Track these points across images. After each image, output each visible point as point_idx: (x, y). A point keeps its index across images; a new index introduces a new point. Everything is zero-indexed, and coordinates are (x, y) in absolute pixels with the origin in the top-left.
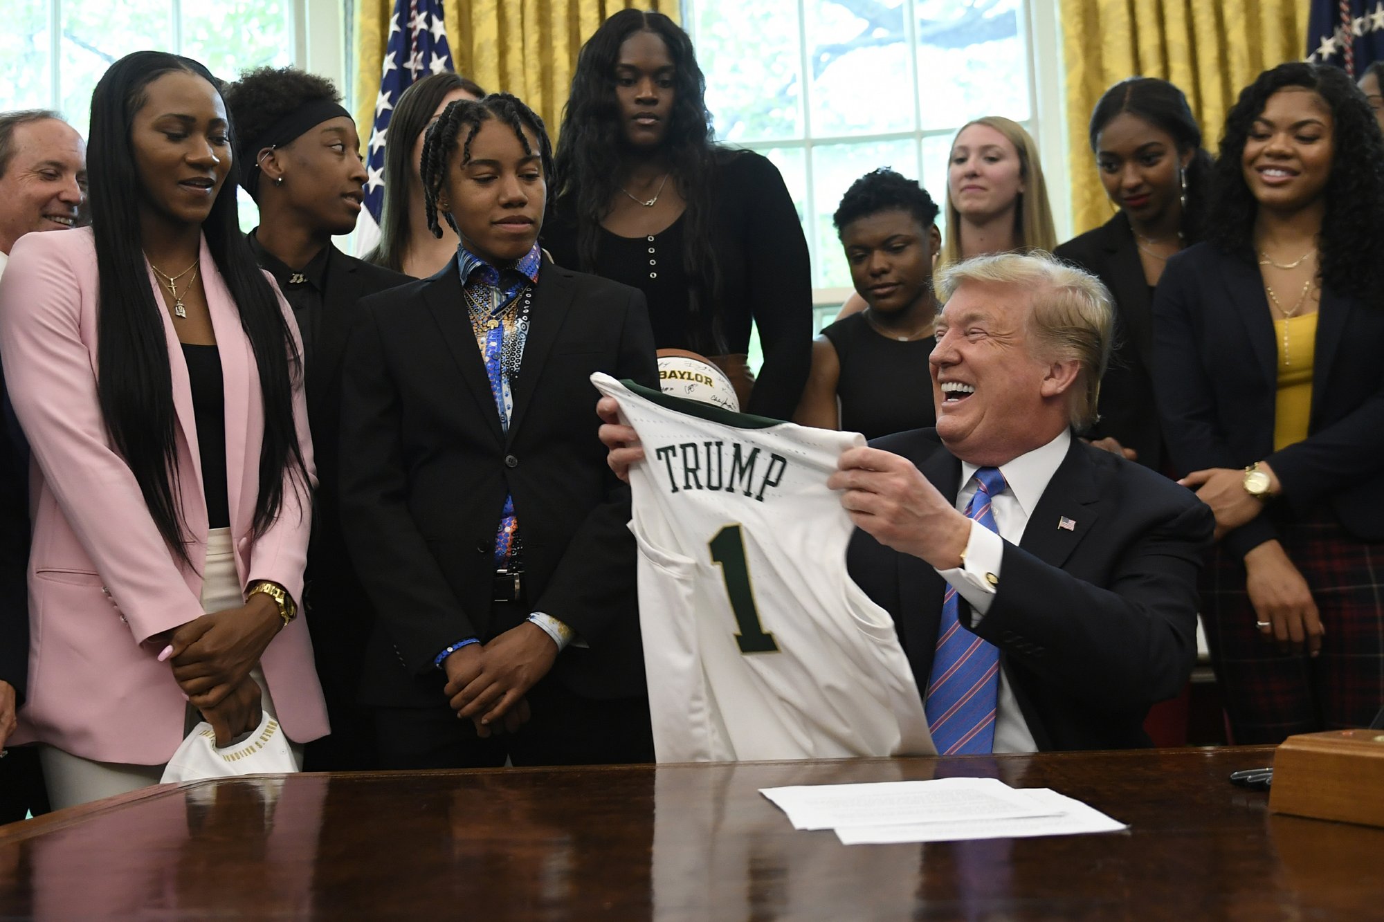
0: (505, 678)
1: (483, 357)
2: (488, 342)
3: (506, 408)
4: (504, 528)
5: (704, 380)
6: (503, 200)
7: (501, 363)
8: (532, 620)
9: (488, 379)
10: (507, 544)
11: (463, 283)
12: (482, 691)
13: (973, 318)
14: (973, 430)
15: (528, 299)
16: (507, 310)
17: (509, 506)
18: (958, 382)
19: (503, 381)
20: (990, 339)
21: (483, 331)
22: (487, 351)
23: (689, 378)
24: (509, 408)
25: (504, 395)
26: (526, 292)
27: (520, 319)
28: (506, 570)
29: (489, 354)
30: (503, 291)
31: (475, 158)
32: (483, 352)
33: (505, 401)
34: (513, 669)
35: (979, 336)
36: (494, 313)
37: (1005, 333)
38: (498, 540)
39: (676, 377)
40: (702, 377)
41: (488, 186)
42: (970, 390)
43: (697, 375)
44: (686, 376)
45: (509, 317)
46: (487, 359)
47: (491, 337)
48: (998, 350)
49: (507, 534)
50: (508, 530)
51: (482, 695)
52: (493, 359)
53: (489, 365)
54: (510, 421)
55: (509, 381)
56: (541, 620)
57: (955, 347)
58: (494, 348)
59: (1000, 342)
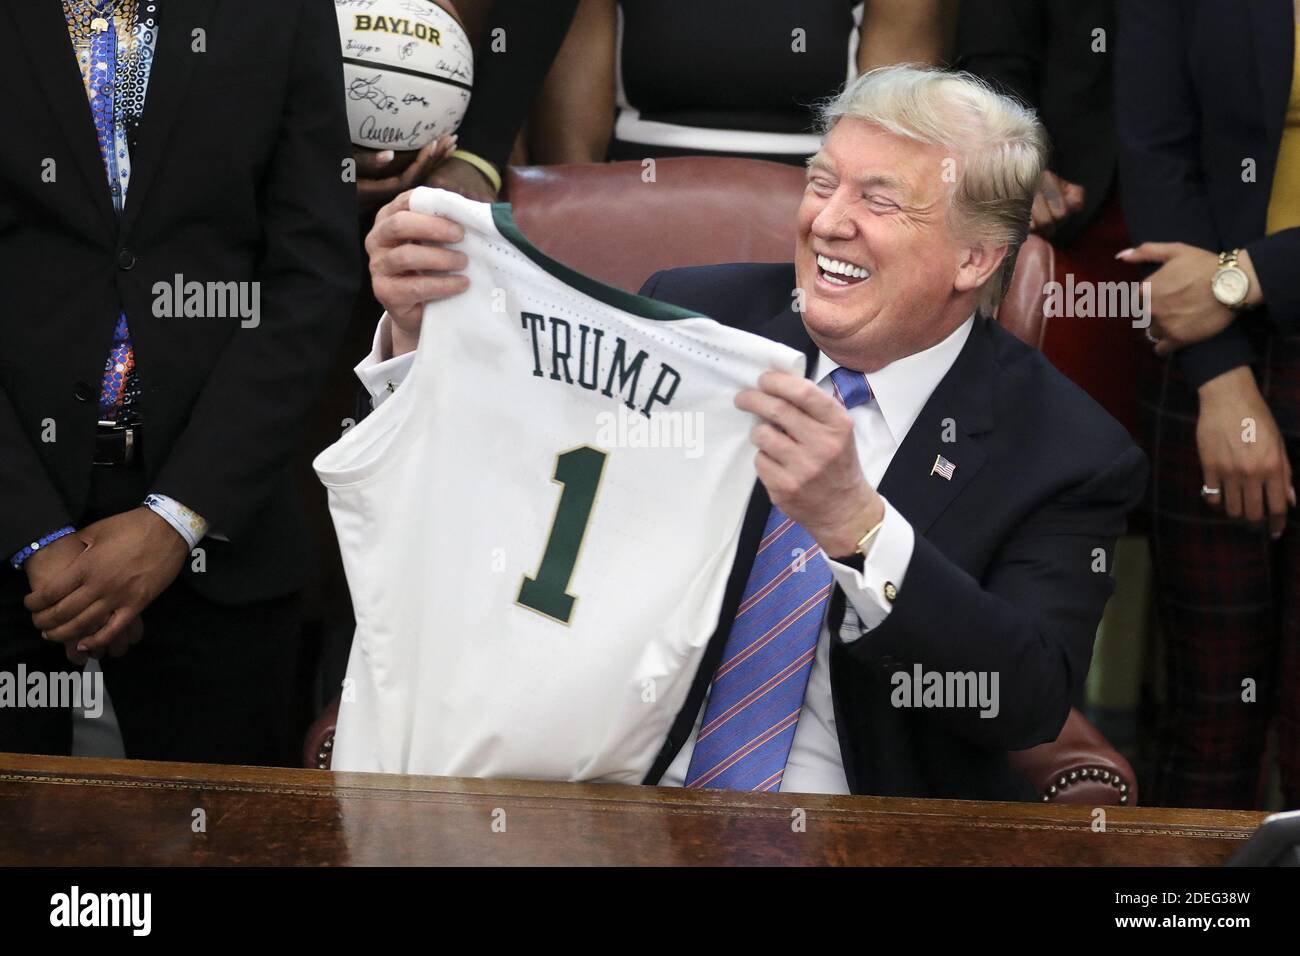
0: (114, 594)
1: (87, 88)
2: (94, 63)
3: (121, 174)
4: (115, 363)
5: (428, 34)
7: (115, 103)
8: (152, 507)
9: (94, 125)
10: (119, 390)
12: (84, 609)
13: (880, 182)
14: (859, 330)
17: (122, 330)
18: (847, 262)
19: (117, 133)
20: (903, 215)
21: (84, 37)
22: (93, 78)
23: (405, 32)
24: (124, 175)
25: (118, 154)
27: (141, 25)
28: (114, 423)
29: (96, 85)
32: (87, 80)
33: (120, 163)
34: (125, 581)
35: (888, 209)
36: (100, 7)
37: (922, 207)
38: (106, 382)
39: (384, 27)
40: (425, 30)
42: (863, 274)
44: (401, 27)
45: (122, 12)
46: (92, 93)
47: (98, 53)
48: (909, 231)
49: (118, 375)
50: (120, 368)
51: (82, 617)
52: (101, 94)
53: (96, 103)
54: (127, 194)
55: (127, 133)
56: (167, 508)
57: (852, 217)
58: (102, 73)
59: (914, 219)
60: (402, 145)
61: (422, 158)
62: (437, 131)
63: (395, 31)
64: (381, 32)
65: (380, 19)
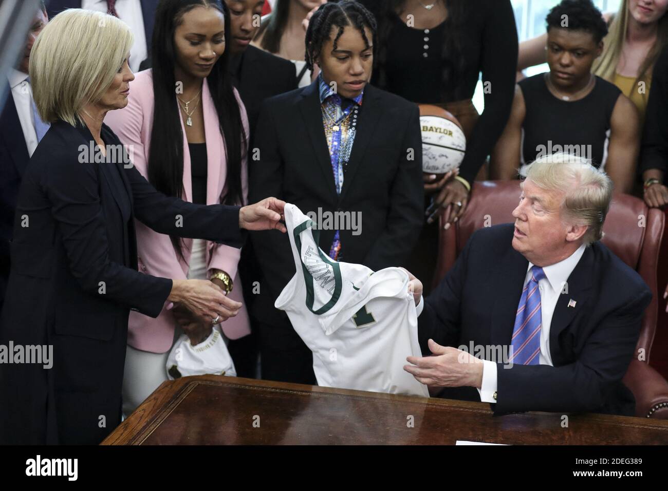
2: (333, 142)
4: (334, 247)
5: (448, 133)
6: (351, 72)
7: (339, 156)
10: (335, 257)
11: (321, 102)
15: (356, 114)
16: (344, 120)
17: (337, 236)
19: (339, 167)
21: (330, 132)
22: (332, 148)
23: (440, 132)
25: (339, 174)
26: (355, 109)
27: (350, 130)
29: (333, 150)
30: (343, 110)
31: (339, 48)
32: (330, 148)
33: (340, 177)
36: (337, 122)
39: (433, 130)
40: (447, 131)
41: (343, 63)
43: (445, 130)
44: (438, 130)
45: (344, 124)
46: (331, 153)
47: (334, 139)
49: (335, 252)
50: (336, 249)
52: (335, 153)
53: (332, 156)
54: (342, 188)
55: (343, 167)
58: (335, 146)
60: (438, 172)
61: (446, 177)
62: (452, 167)
63: (436, 131)
64: (431, 132)
65: (431, 127)
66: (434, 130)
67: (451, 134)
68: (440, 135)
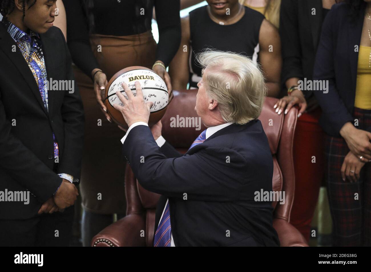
2: (35, 70)
8: (61, 177)
23: (144, 78)
25: (46, 93)
29: (37, 76)
32: (35, 75)
40: (149, 77)
41: (49, 8)
43: (146, 76)
44: (142, 77)
53: (39, 81)
56: (64, 176)
62: (161, 104)
63: (140, 78)
64: (137, 80)
65: (136, 77)
66: (139, 78)
67: (152, 78)
68: (144, 80)
